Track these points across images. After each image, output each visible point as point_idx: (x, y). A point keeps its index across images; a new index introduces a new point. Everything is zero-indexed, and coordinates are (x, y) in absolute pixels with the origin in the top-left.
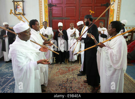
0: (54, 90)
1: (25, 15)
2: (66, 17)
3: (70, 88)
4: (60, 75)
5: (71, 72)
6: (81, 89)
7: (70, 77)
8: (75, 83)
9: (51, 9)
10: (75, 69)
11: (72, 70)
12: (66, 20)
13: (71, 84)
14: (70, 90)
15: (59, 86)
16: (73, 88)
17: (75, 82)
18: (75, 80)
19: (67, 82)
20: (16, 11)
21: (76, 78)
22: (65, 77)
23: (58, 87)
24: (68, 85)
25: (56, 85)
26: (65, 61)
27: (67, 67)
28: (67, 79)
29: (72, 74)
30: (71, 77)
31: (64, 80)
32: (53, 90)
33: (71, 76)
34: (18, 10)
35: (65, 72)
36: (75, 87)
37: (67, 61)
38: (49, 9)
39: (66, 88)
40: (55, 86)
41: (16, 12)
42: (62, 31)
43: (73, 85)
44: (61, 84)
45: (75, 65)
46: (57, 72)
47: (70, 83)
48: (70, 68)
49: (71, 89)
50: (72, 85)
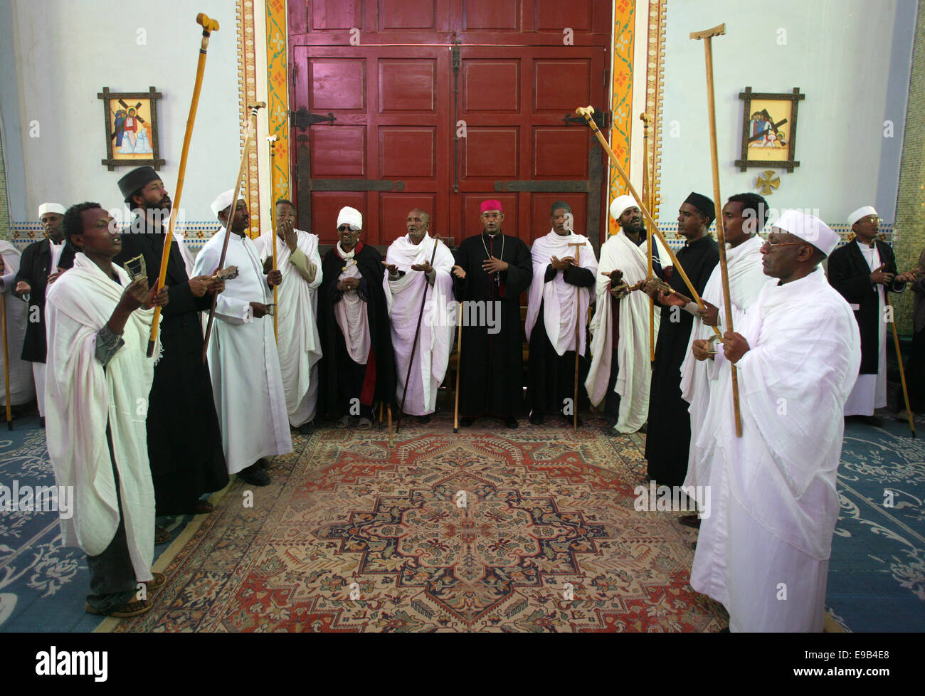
0: (301, 557)
1: (166, 168)
2: (387, 177)
3: (389, 545)
4: (344, 481)
5: (403, 469)
6: (443, 548)
7: (395, 494)
8: (418, 522)
9: (303, 139)
10: (427, 452)
11: (412, 456)
12: (385, 196)
13: (394, 527)
14: (388, 553)
15: (330, 536)
16: (401, 544)
17: (418, 516)
18: (421, 506)
19: (374, 515)
20: (119, 144)
21: (428, 495)
22: (369, 492)
23: (326, 542)
24: (379, 532)
25: (316, 533)
26: (377, 413)
27: (384, 444)
28: (379, 503)
29: (408, 479)
30: (400, 492)
31: (359, 509)
32: (294, 559)
33: (402, 487)
34: (125, 141)
35: (373, 469)
36: (416, 539)
37: (385, 413)
38: (295, 139)
39: (367, 547)
40: (311, 537)
41: (117, 150)
42: (352, 254)
43: (405, 530)
44: (343, 525)
45: (430, 431)
46: (326, 471)
47: (389, 518)
48: (403, 448)
49: (391, 548)
50: (399, 530)
